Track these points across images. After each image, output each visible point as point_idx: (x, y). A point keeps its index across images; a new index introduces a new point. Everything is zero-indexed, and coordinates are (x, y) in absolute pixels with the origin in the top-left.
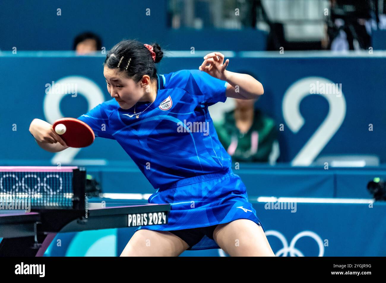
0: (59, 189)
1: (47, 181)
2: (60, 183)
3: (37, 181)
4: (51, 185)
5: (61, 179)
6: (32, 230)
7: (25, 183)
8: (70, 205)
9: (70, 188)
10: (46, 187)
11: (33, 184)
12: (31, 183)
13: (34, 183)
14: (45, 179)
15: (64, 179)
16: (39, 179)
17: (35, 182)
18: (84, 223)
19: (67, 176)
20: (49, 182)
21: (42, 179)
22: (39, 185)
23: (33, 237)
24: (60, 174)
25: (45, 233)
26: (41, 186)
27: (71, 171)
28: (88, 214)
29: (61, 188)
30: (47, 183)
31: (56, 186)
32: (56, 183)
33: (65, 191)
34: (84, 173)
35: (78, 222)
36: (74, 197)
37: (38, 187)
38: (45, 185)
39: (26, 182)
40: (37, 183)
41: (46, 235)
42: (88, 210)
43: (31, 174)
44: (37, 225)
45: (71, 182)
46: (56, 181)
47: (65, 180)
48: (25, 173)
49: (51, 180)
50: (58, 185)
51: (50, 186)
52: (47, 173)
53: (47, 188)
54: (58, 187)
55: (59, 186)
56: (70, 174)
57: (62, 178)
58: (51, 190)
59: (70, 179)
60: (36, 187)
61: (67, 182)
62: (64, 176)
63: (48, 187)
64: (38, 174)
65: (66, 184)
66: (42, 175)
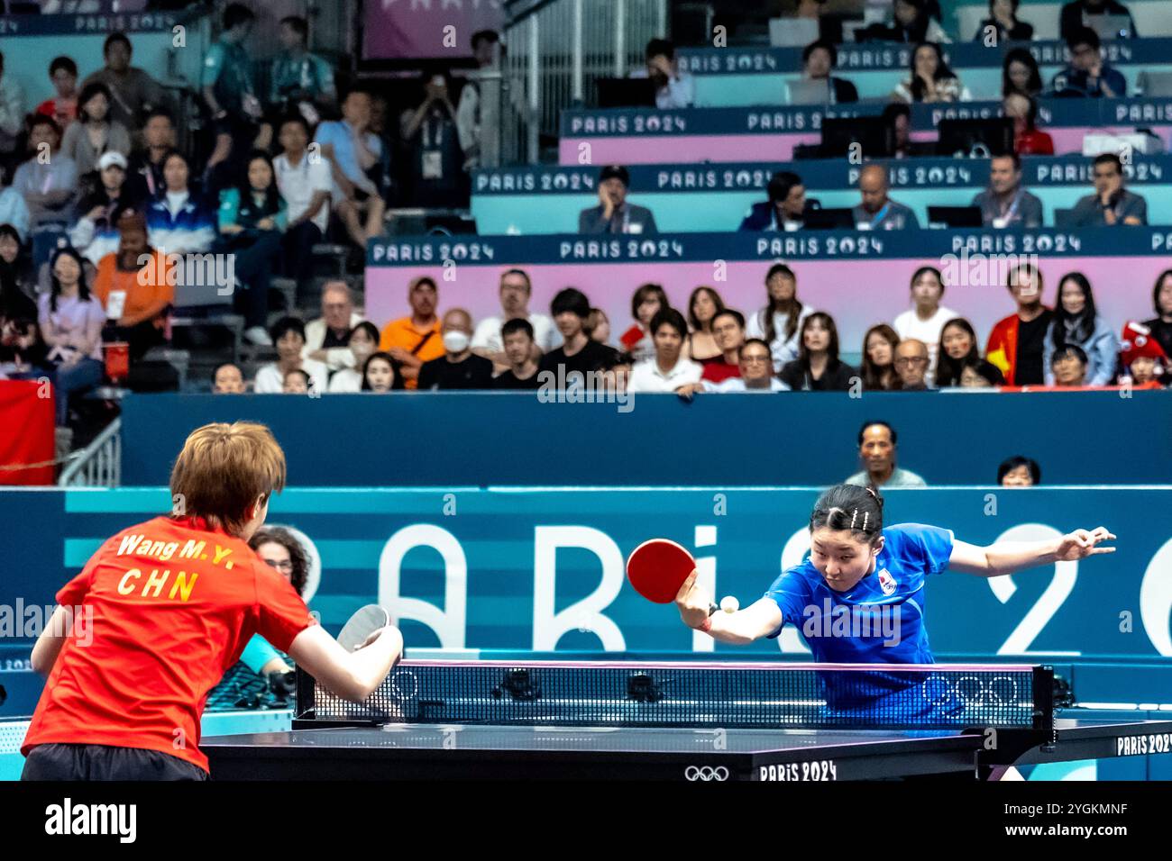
0: (1013, 699)
1: (993, 685)
2: (1013, 689)
3: (979, 685)
4: (1001, 692)
5: (1015, 683)
6: (971, 762)
7: (959, 689)
8: (1029, 723)
9: (1030, 696)
10: (993, 695)
11: (972, 691)
12: (969, 689)
13: (974, 689)
14: (991, 683)
15: (1020, 683)
16: (981, 683)
17: (976, 687)
18: (1051, 751)
19: (1024, 679)
20: (996, 687)
21: (986, 683)
22: (982, 692)
23: (973, 772)
24: (1014, 675)
25: (991, 766)
26: (984, 693)
27: (1031, 670)
28: (1057, 736)
29: (1015, 696)
30: (993, 689)
31: (1008, 693)
32: (1008, 690)
33: (1021, 698)
34: (1051, 673)
35: (1041, 748)
36: (1034, 710)
37: (980, 695)
38: (991, 692)
39: (962, 687)
40: (979, 689)
41: (992, 769)
42: (1057, 731)
43: (969, 676)
44: (979, 753)
45: (1030, 687)
46: (1008, 686)
47: (1021, 685)
48: (960, 674)
49: (1000, 683)
50: (1010, 692)
51: (998, 693)
52: (994, 674)
53: (993, 697)
54: (1010, 696)
55: (1013, 694)
56: (1029, 674)
57: (1017, 681)
58: (1000, 700)
59: (1029, 683)
60: (976, 695)
61: (1025, 688)
62: (1019, 679)
63: (996, 696)
64: (981, 674)
65: (1022, 690)
66: (986, 676)
